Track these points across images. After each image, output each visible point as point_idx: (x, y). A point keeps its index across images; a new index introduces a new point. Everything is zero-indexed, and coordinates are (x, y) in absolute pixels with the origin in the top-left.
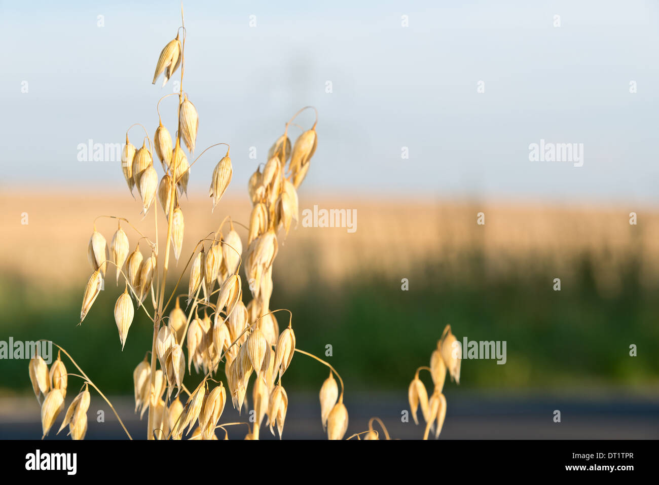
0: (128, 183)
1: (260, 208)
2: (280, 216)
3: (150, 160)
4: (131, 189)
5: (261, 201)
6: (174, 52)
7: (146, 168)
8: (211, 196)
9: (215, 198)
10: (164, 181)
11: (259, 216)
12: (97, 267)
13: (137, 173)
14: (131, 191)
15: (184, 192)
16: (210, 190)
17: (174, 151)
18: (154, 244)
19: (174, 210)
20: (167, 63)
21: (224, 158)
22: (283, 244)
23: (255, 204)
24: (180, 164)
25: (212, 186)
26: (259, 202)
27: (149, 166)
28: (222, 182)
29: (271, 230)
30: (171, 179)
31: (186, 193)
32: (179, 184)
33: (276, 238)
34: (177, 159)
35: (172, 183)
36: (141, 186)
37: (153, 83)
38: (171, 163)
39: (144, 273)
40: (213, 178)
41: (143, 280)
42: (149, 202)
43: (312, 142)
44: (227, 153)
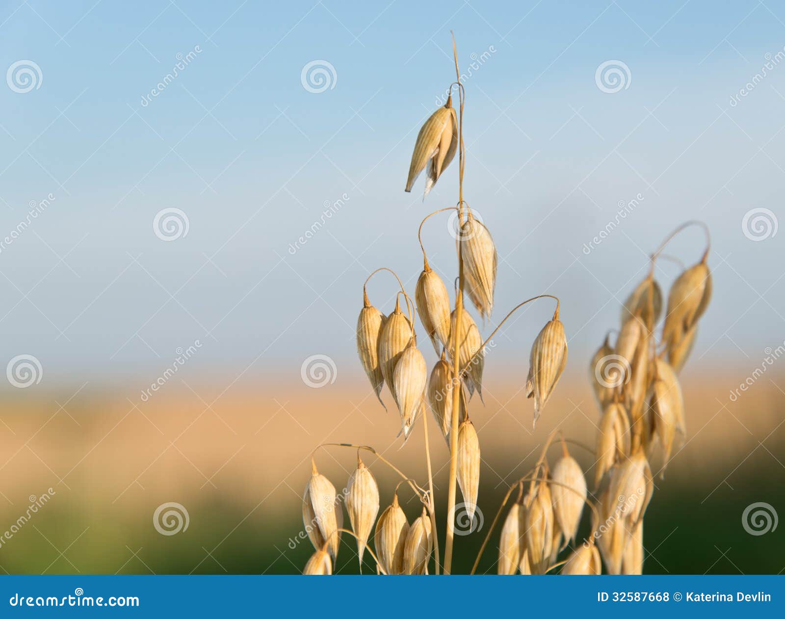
0: (372, 379)
1: (614, 411)
2: (653, 422)
3: (411, 335)
4: (378, 392)
5: (616, 399)
6: (444, 129)
7: (402, 350)
8: (529, 397)
9: (538, 400)
10: (438, 372)
11: (614, 427)
12: (322, 542)
13: (387, 360)
14: (378, 395)
15: (476, 391)
16: (527, 386)
17: (452, 314)
18: (426, 493)
19: (459, 426)
20: (431, 152)
21: (549, 322)
22: (662, 477)
23: (605, 405)
24: (466, 338)
25: (530, 376)
26: (612, 401)
27: (409, 346)
28: (550, 367)
29: (638, 451)
30: (451, 368)
31: (480, 392)
32: (466, 377)
33: (648, 466)
34: (461, 330)
35: (453, 375)
36: (396, 385)
37: (406, 191)
38: (449, 337)
39: (410, 547)
40: (532, 361)
41: (408, 561)
42: (412, 412)
43: (702, 287)
44: (556, 313)
